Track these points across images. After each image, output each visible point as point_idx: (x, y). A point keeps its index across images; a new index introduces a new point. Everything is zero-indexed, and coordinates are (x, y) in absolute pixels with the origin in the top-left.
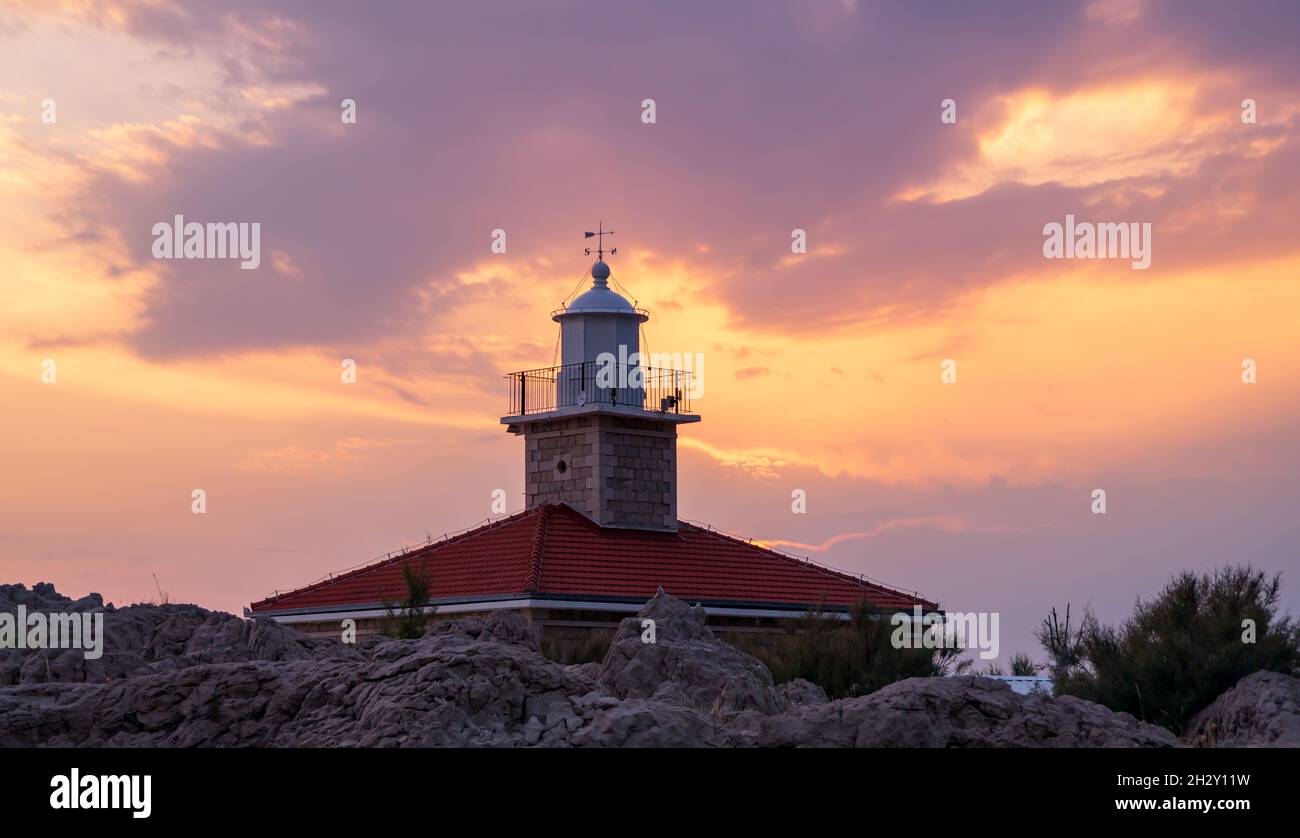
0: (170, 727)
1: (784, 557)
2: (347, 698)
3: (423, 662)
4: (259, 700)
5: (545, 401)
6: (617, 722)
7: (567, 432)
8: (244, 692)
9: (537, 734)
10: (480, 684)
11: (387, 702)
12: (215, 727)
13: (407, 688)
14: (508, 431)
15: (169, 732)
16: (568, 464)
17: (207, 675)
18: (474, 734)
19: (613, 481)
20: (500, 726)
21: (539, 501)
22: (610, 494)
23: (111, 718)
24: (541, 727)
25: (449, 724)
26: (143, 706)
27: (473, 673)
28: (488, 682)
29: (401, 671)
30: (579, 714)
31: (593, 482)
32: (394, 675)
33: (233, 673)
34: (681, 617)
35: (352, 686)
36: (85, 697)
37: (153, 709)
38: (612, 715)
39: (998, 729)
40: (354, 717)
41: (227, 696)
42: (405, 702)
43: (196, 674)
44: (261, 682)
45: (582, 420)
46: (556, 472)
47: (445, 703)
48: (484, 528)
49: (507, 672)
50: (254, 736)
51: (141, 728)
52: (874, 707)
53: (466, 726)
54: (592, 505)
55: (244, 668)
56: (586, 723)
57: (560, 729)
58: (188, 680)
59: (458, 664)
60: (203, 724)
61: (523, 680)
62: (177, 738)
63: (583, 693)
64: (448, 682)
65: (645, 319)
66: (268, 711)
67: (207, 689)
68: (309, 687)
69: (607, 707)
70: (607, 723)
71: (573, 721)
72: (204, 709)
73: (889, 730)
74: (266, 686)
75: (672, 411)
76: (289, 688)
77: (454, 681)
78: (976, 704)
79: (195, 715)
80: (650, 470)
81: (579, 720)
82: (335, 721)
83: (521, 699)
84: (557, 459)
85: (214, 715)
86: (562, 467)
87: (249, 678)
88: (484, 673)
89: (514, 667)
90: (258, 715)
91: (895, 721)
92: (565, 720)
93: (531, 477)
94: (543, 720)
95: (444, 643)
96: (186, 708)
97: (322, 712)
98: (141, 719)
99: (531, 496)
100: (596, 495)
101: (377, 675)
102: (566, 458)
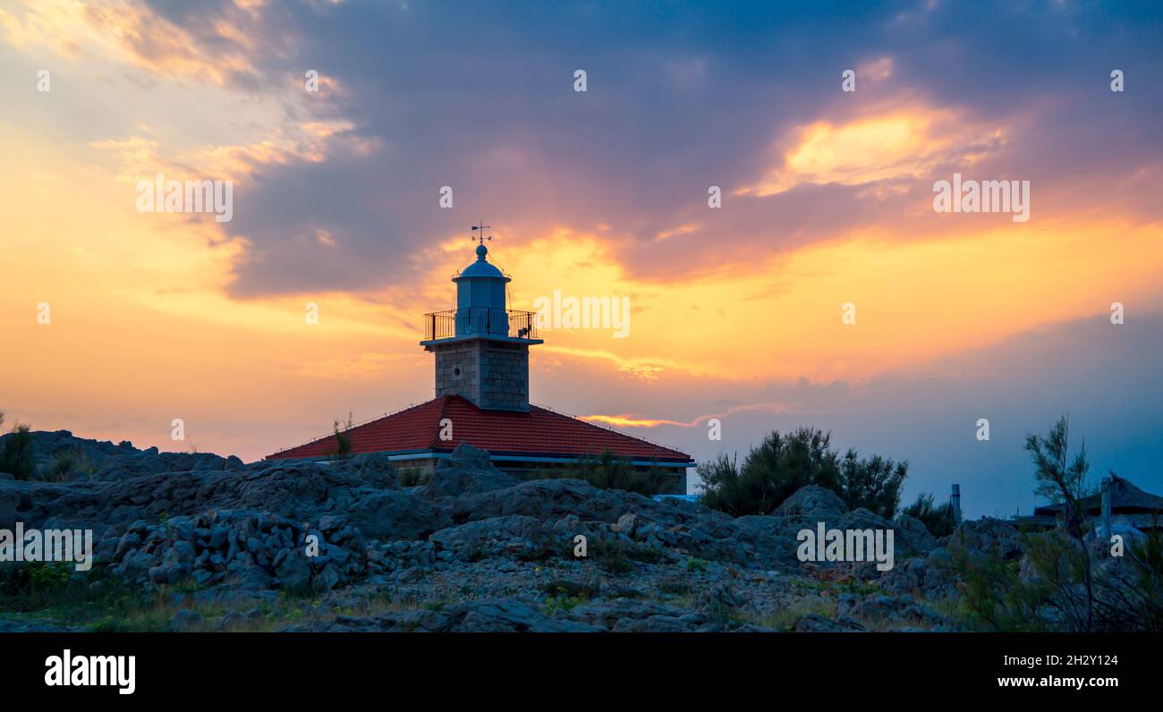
0: (147, 503)
1: (596, 427)
2: (236, 489)
3: (274, 471)
4: (192, 491)
5: (447, 331)
6: (372, 500)
7: (460, 351)
8: (186, 486)
9: (331, 506)
10: (302, 482)
11: (255, 490)
12: (170, 503)
13: (265, 483)
14: (425, 350)
15: (146, 506)
16: (461, 370)
17: (166, 478)
18: (298, 506)
19: (486, 381)
20: (312, 502)
21: (443, 393)
22: (486, 388)
23: (119, 498)
24: (333, 503)
25: (284, 501)
26: (134, 492)
27: (299, 476)
28: (307, 481)
29: (263, 475)
30: (354, 496)
31: (476, 381)
32: (260, 477)
33: (180, 477)
34: (475, 457)
35: (239, 482)
36: (104, 488)
37: (138, 495)
38: (371, 496)
39: (580, 506)
40: (239, 498)
41: (176, 488)
42: (264, 490)
43: (161, 477)
44: (194, 481)
45: (469, 343)
46: (454, 375)
47: (283, 490)
48: (409, 410)
49: (317, 475)
50: (189, 508)
51: (132, 503)
52: (511, 494)
53: (294, 502)
54: (475, 395)
55: (186, 474)
56: (357, 500)
57: (343, 504)
58: (157, 480)
59: (292, 471)
60: (164, 501)
61: (326, 480)
62: (150, 508)
63: (357, 486)
64: (285, 481)
65: (509, 280)
66: (197, 495)
67: (166, 485)
68: (218, 483)
69: (368, 493)
70: (367, 501)
71: (350, 499)
72: (164, 495)
73: (518, 505)
74: (196, 483)
75: (525, 337)
76: (208, 485)
77: (289, 480)
78: (570, 493)
79: (160, 497)
80: (512, 373)
81: (354, 499)
82: (230, 500)
83: (324, 489)
84: (454, 367)
85: (169, 498)
86: (457, 372)
87: (188, 479)
88: (305, 476)
89: (321, 474)
90: (192, 497)
91: (522, 501)
92: (346, 499)
93: (439, 378)
94: (335, 499)
95: (286, 461)
96: (155, 494)
97: (224, 495)
98: (133, 499)
99: (438, 390)
100: (477, 389)
101: (251, 477)
102: (460, 367)
